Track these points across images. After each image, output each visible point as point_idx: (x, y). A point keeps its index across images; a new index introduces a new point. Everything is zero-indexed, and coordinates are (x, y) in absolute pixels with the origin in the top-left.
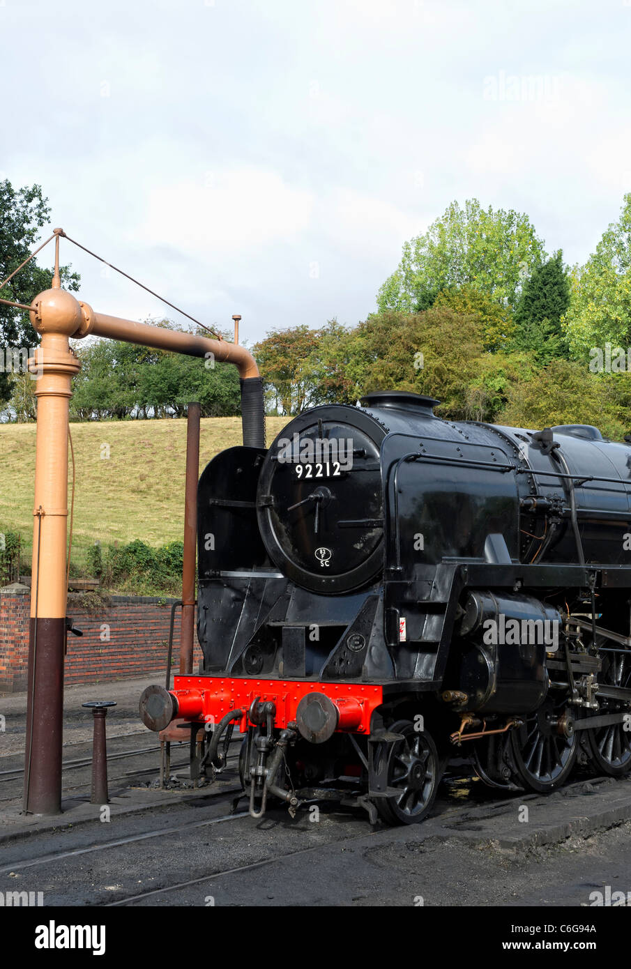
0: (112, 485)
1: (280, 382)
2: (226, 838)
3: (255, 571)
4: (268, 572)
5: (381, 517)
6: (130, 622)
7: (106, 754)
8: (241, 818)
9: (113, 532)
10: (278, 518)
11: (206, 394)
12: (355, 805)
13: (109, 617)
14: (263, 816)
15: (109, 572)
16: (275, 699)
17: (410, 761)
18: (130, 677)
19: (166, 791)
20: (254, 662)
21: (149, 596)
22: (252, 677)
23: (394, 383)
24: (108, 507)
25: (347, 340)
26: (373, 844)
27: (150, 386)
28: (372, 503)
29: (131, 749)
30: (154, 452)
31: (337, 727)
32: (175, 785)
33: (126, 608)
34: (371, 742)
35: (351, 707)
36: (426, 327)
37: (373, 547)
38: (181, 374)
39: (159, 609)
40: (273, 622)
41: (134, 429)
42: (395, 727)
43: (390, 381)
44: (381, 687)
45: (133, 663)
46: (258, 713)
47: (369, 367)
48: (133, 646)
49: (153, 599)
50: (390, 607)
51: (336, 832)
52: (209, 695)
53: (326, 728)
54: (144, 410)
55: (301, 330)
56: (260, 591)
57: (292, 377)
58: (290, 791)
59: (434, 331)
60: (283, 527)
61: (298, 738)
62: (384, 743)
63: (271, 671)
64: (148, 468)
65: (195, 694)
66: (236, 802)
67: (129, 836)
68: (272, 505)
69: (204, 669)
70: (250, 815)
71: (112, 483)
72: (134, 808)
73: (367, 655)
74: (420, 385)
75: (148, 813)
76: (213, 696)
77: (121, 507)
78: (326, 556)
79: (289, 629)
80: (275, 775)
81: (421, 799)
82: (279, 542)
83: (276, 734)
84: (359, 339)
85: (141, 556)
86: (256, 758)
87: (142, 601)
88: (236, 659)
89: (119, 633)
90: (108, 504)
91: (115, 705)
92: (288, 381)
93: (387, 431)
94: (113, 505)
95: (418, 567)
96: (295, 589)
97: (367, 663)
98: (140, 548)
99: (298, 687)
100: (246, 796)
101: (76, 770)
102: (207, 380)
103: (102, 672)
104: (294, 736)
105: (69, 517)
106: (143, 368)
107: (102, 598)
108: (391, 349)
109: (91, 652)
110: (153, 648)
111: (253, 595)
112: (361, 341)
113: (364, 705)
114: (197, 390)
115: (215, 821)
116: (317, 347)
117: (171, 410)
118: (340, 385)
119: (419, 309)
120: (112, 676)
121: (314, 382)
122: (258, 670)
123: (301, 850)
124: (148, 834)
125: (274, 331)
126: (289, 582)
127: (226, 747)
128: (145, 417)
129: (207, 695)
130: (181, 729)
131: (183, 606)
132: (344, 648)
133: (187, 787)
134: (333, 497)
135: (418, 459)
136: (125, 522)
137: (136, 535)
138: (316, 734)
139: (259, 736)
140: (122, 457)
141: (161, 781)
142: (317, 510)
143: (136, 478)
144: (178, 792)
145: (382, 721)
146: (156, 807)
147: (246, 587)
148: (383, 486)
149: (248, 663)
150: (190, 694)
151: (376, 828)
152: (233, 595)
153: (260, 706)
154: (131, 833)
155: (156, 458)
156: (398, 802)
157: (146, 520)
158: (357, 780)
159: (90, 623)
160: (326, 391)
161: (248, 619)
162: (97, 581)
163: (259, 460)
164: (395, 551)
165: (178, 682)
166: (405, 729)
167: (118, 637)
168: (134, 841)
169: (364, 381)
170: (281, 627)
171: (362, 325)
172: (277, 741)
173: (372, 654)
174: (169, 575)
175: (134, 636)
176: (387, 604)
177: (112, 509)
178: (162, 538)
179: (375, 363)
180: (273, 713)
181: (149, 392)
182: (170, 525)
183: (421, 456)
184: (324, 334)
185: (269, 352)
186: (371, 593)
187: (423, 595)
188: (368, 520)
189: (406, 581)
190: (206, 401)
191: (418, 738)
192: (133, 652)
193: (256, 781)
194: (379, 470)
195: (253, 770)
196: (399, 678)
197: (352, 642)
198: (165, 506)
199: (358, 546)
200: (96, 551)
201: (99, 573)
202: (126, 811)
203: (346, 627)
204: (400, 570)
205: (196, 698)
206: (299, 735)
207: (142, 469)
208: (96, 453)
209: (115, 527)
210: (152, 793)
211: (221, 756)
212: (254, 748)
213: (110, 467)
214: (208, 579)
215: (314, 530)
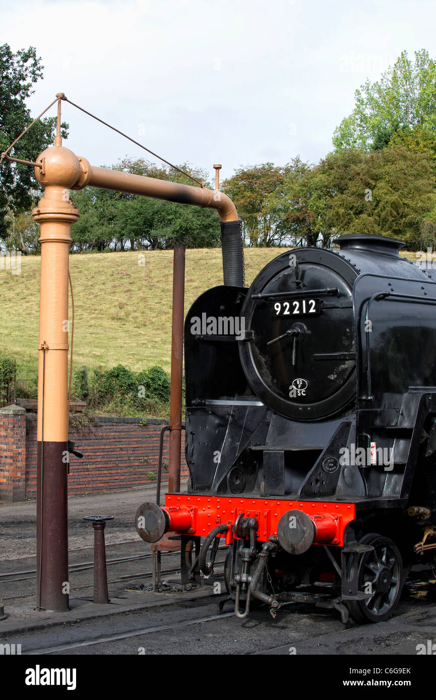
0: (94, 313)
1: (248, 215)
2: (215, 635)
3: (237, 400)
4: (249, 400)
5: (354, 351)
6: (115, 440)
7: (105, 559)
8: (227, 617)
9: (95, 356)
10: (258, 351)
11: (178, 228)
12: (330, 607)
13: (95, 436)
14: (247, 616)
15: (94, 394)
16: (257, 516)
17: (378, 568)
18: (115, 490)
19: (158, 594)
20: (238, 482)
21: (131, 417)
22: (236, 496)
23: (353, 216)
24: (90, 334)
25: (309, 177)
26: (345, 640)
27: (127, 220)
28: (344, 338)
29: (123, 555)
30: (131, 282)
31: (314, 541)
32: (165, 588)
33: (111, 427)
34: (344, 553)
35: (326, 523)
36: (382, 164)
37: (346, 377)
38: (156, 209)
39: (140, 429)
40: (254, 446)
41: (113, 261)
42: (365, 540)
43: (349, 214)
44: (353, 505)
45: (117, 478)
46: (242, 528)
47: (330, 202)
48: (117, 462)
49: (135, 419)
50: (362, 433)
51: (312, 630)
52: (198, 511)
53: (305, 542)
54: (122, 242)
55: (266, 167)
56: (242, 418)
57: (258, 211)
58: (272, 595)
59: (389, 168)
60: (263, 360)
61: (279, 549)
62: (355, 553)
63: (253, 491)
64: (126, 297)
65: (185, 510)
66: (222, 604)
67: (129, 631)
68: (252, 340)
69: (192, 488)
70: (235, 615)
71: (93, 311)
72: (132, 608)
73: (341, 476)
74: (377, 218)
75: (144, 613)
76: (200, 512)
77: (102, 334)
78: (303, 387)
79: (269, 453)
80: (258, 582)
81: (388, 602)
82: (259, 373)
83: (259, 546)
84: (321, 176)
85: (123, 381)
86: (240, 567)
87: (125, 422)
88: (221, 479)
89: (105, 450)
90: (91, 330)
91: (112, 519)
92: (255, 214)
93: (358, 271)
94: (95, 332)
95: (386, 395)
96: (274, 416)
97: (340, 483)
98: (122, 373)
99: (278, 505)
100: (231, 599)
101: (76, 573)
102: (180, 214)
103: (90, 485)
104: (275, 548)
105: (69, 352)
106: (120, 205)
107: (90, 419)
108: (350, 184)
109: (80, 467)
110: (136, 464)
111: (236, 422)
112: (323, 177)
113: (338, 521)
114: (170, 224)
115: (204, 620)
116: (282, 183)
117: (146, 242)
118: (303, 219)
119: (376, 148)
120: (99, 489)
121: (279, 215)
122: (242, 489)
123: (282, 645)
124: (146, 630)
125: (242, 168)
126: (268, 409)
127: (213, 557)
128: (123, 249)
129: (195, 511)
130: (171, 541)
131: (171, 431)
132: (320, 470)
133: (177, 590)
134: (309, 332)
135: (386, 298)
136: (106, 347)
137: (116, 360)
138: (296, 547)
139: (243, 548)
140: (102, 287)
141: (154, 584)
142: (294, 344)
143: (115, 306)
144: (170, 594)
145: (354, 534)
146: (151, 607)
147: (229, 414)
148: (356, 323)
149: (232, 484)
150: (180, 510)
151: (348, 626)
152: (217, 421)
153: (244, 521)
154: (131, 629)
155: (134, 288)
156: (367, 604)
157: (126, 345)
158: (329, 585)
159: (79, 441)
160: (290, 223)
161: (232, 443)
162: (84, 403)
163: (240, 298)
164: (367, 382)
165: (169, 499)
166: (373, 541)
167: (104, 453)
168: (134, 636)
169: (326, 215)
170: (262, 451)
171: (323, 162)
172: (259, 552)
173: (345, 475)
174: (149, 398)
175: (118, 453)
176: (359, 429)
177: (94, 335)
178: (140, 363)
179: (336, 198)
180: (256, 528)
181: (126, 226)
182: (148, 350)
183: (389, 295)
184: (287, 170)
185: (237, 188)
186: (344, 420)
187: (391, 421)
188: (342, 353)
189: (376, 410)
190: (179, 234)
191: (385, 549)
192: (117, 467)
193: (241, 586)
194: (352, 307)
195: (238, 578)
196: (369, 497)
197: (327, 464)
198: (142, 332)
199: (332, 377)
200: (83, 375)
201: (86, 396)
202: (125, 610)
203: (321, 451)
204: (371, 400)
205: (185, 514)
206: (280, 547)
207: (121, 298)
208: (79, 283)
209: (98, 352)
210: (146, 596)
211: (209, 564)
212: (238, 558)
213: (91, 296)
214: (194, 407)
215: (292, 363)
